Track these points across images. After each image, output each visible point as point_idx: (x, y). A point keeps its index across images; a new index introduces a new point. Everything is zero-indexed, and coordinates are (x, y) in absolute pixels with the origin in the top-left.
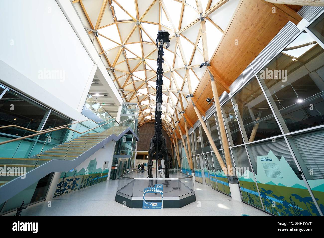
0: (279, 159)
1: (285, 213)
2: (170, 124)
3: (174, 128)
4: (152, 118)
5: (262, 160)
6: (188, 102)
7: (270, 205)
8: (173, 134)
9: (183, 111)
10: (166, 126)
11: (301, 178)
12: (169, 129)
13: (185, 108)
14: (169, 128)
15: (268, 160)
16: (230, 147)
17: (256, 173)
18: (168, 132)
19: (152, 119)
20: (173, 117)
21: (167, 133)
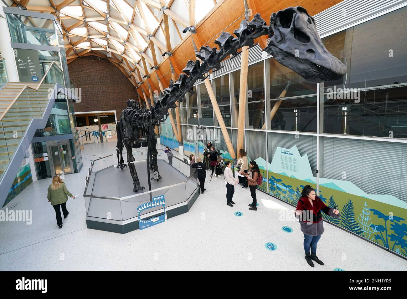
0: (302, 155)
1: (288, 197)
2: (137, 65)
3: (145, 75)
4: (92, 47)
5: (281, 152)
6: (182, 39)
7: (275, 190)
8: (143, 83)
9: (169, 53)
10: (126, 67)
11: (315, 175)
12: (133, 73)
13: (173, 47)
14: (134, 71)
15: (289, 154)
16: (245, 129)
17: (270, 161)
18: (130, 77)
19: (93, 49)
20: (143, 55)
21: (129, 79)
